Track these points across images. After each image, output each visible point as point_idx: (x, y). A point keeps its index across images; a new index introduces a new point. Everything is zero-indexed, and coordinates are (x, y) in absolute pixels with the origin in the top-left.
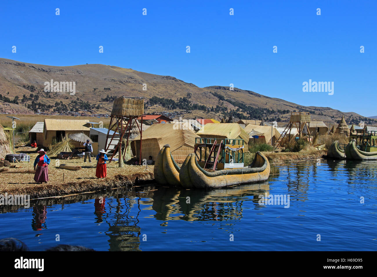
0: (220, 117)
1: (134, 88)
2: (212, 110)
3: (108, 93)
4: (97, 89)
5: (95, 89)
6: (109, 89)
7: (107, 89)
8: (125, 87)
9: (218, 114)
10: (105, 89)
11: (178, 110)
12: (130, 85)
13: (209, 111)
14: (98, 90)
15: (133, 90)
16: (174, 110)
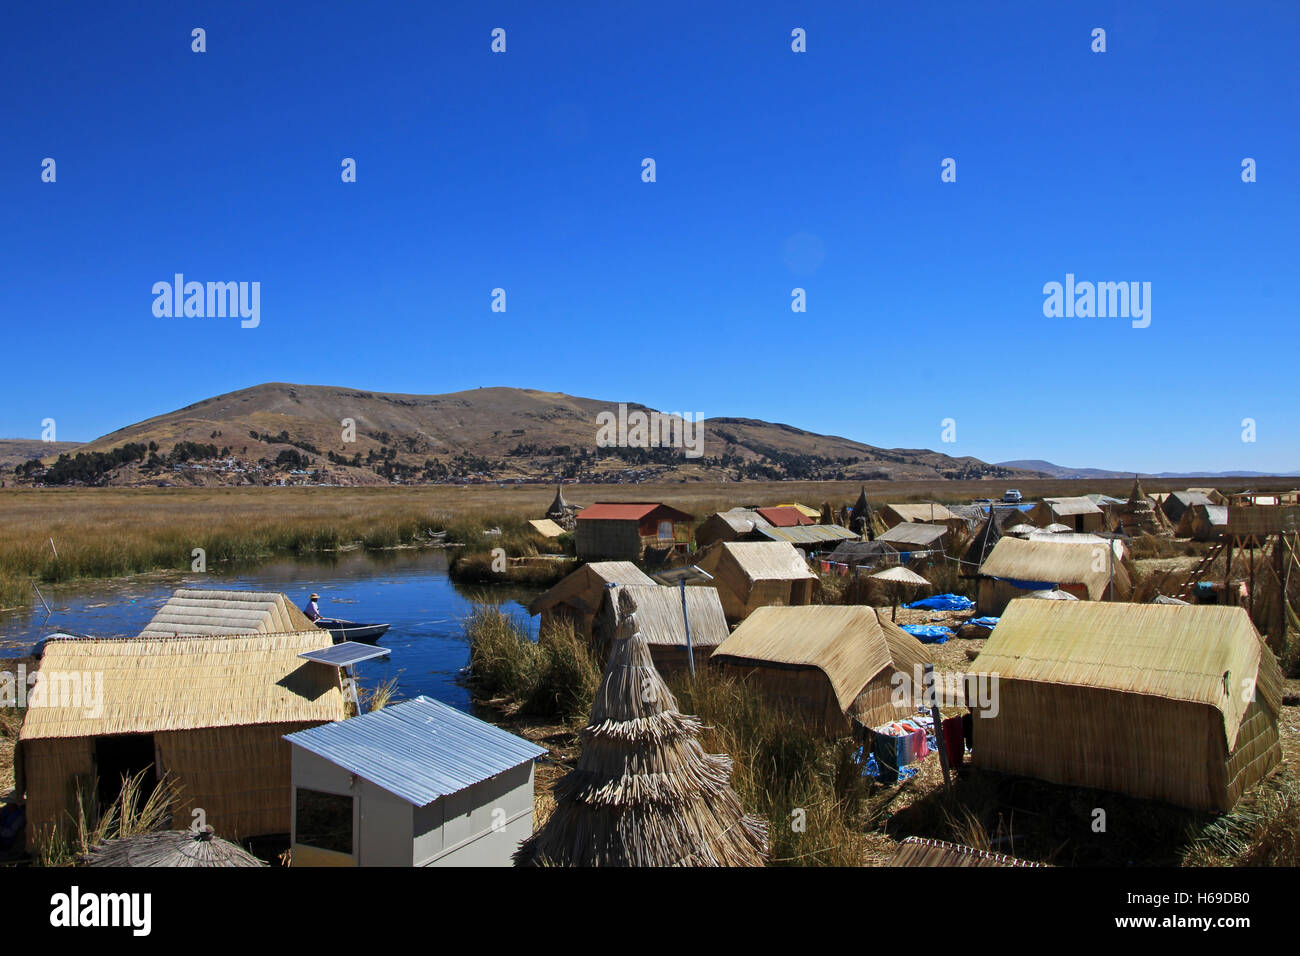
0: (732, 475)
1: (567, 427)
2: (715, 462)
3: (521, 439)
4: (500, 432)
5: (496, 433)
6: (522, 431)
7: (518, 432)
8: (551, 427)
9: (727, 470)
10: (514, 432)
11: (652, 466)
12: (560, 422)
13: (709, 465)
14: (502, 435)
15: (567, 431)
16: (645, 466)
